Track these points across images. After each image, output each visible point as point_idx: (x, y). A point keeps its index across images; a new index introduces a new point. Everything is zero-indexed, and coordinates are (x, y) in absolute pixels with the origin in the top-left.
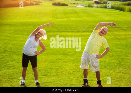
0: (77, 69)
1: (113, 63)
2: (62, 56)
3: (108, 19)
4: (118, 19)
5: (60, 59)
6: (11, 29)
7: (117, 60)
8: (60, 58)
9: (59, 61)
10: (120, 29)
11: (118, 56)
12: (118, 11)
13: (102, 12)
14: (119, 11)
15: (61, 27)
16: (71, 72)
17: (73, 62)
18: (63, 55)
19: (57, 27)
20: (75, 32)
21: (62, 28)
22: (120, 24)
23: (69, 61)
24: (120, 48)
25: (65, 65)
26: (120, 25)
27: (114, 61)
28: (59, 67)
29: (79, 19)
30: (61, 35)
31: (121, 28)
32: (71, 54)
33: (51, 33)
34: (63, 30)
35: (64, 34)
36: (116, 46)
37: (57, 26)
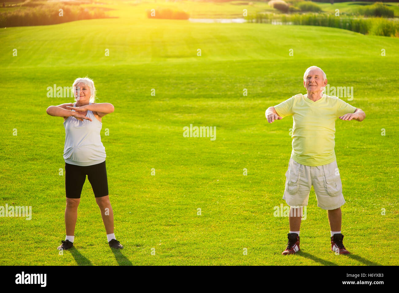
0: (259, 205)
1: (363, 185)
2: (208, 168)
3: (323, 58)
4: (355, 58)
5: (203, 179)
6: (39, 91)
7: (373, 178)
8: (203, 174)
9: (203, 183)
10: (363, 87)
11: (371, 165)
12: (350, 34)
13: (300, 37)
14: (352, 32)
15: (188, 84)
16: (246, 214)
17: (245, 185)
18: (208, 165)
19: (176, 84)
20: (230, 97)
21: (189, 86)
22: (362, 72)
23: (231, 182)
24: (373, 144)
25: (223, 194)
26: (361, 74)
27: (362, 180)
28: (206, 200)
29: (235, 59)
30: (192, 108)
31: (367, 83)
32: (232, 161)
33: (158, 102)
34: (193, 92)
35: (198, 103)
36: (360, 138)
37: (174, 81)
